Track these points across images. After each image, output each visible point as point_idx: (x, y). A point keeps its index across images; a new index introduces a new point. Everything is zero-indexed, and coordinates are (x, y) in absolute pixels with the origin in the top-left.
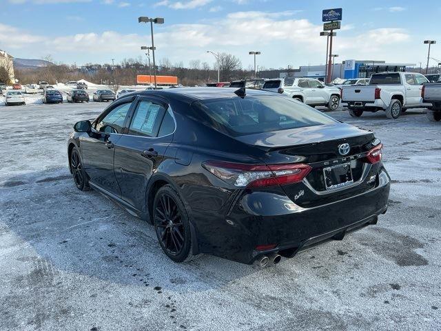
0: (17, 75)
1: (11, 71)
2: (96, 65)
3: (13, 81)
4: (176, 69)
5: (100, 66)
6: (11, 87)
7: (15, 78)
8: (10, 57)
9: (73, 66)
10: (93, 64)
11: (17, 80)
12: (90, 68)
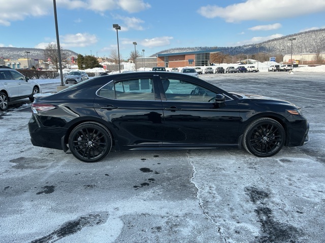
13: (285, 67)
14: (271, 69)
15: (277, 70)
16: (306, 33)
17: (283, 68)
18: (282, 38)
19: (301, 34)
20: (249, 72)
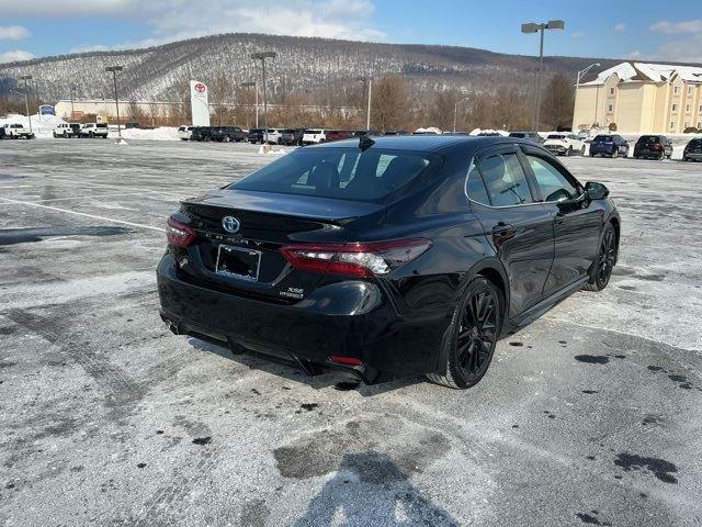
13: (93, 129)
14: (60, 131)
15: (75, 134)
16: (84, 55)
17: (86, 131)
18: (31, 63)
19: (74, 56)
20: (12, 137)
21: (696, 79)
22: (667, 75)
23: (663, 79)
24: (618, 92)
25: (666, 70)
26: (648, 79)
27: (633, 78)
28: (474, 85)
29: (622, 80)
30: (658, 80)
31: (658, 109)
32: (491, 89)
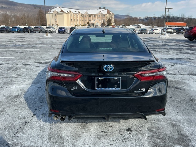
0: (115, 21)
1: (113, 20)
2: (149, 17)
3: (113, 24)
4: (189, 18)
5: (151, 17)
6: (111, 27)
7: (114, 22)
8: (113, 14)
9: (139, 18)
10: (148, 17)
11: (114, 24)
12: (146, 18)
21: (75, 12)
22: (69, 11)
23: (68, 12)
24: (57, 15)
25: (68, 10)
26: (64, 12)
27: (60, 12)
28: (11, 12)
29: (58, 12)
30: (67, 12)
31: (68, 20)
32: (17, 13)
